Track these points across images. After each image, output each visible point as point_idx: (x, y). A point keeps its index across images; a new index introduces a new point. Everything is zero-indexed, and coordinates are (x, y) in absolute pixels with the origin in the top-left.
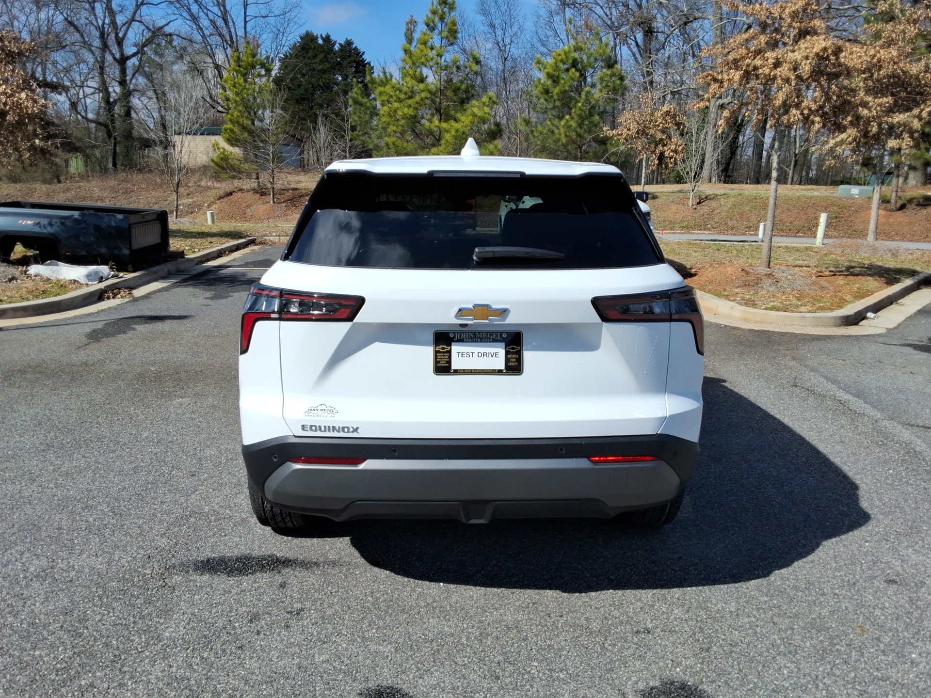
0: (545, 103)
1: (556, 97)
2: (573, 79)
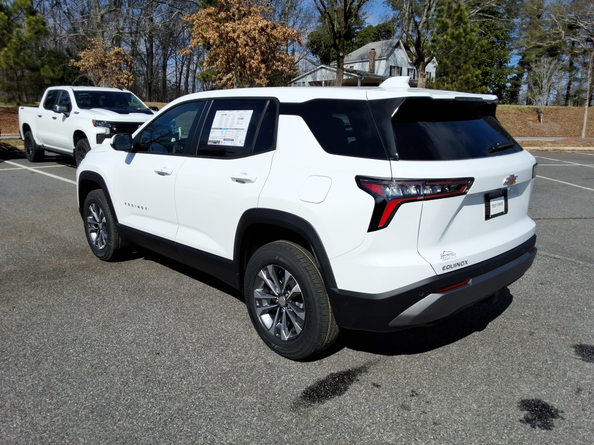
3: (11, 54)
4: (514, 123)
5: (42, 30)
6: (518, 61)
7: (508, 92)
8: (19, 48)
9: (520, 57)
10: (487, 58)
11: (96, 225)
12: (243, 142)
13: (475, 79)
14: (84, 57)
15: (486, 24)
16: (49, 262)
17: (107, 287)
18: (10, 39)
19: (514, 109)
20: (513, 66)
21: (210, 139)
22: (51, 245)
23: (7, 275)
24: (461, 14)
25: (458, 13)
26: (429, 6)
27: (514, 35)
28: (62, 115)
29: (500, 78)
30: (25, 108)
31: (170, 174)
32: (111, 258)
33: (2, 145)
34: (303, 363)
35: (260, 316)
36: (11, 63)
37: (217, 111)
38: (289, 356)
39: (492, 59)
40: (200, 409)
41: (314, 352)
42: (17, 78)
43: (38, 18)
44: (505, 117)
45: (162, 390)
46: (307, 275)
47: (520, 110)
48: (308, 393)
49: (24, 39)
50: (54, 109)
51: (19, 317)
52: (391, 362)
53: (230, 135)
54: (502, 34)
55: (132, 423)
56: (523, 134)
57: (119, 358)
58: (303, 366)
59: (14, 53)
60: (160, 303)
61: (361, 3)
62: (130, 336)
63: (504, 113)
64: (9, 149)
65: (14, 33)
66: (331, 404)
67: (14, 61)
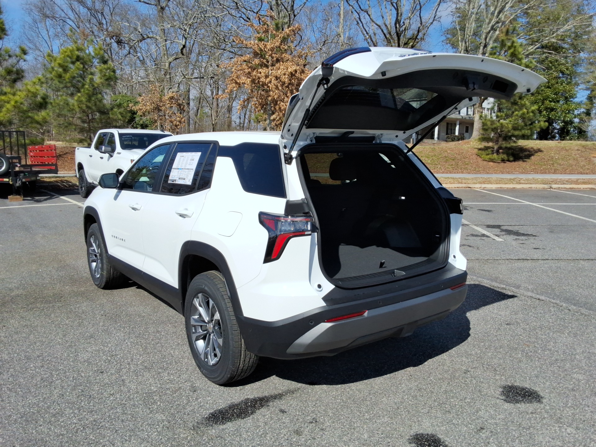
0: (58, 83)
1: (67, 80)
2: (78, 69)
3: (83, 99)
4: (577, 160)
5: (112, 77)
6: (586, 96)
7: (575, 127)
8: (90, 93)
9: (589, 92)
10: (551, 93)
11: (96, 256)
12: (191, 181)
13: (531, 114)
14: (142, 101)
15: (549, 59)
16: (54, 288)
17: (90, 312)
18: (83, 85)
19: (577, 145)
20: (581, 102)
21: (170, 178)
22: (62, 273)
23: (13, 298)
24: (515, 50)
25: (512, 50)
26: (486, 43)
27: (580, 69)
28: (107, 155)
29: (566, 113)
30: (80, 148)
31: (139, 209)
32: (105, 285)
33: (64, 182)
34: (226, 388)
35: (195, 342)
36: (84, 107)
37: (178, 153)
38: (213, 380)
39: (557, 95)
40: (112, 422)
41: (230, 377)
42: (89, 121)
43: (109, 66)
44: (567, 153)
45: (89, 404)
46: (223, 303)
47: (583, 146)
48: (215, 415)
49: (96, 86)
50: (100, 150)
51: (3, 335)
52: (310, 391)
53: (183, 174)
54: (567, 69)
55: (50, 429)
56: (585, 171)
57: (68, 374)
58: (225, 390)
59: (86, 98)
60: (128, 328)
61: (415, 43)
62: (86, 356)
63: (566, 149)
64: (70, 186)
65: (88, 80)
66: (230, 426)
67: (86, 105)
